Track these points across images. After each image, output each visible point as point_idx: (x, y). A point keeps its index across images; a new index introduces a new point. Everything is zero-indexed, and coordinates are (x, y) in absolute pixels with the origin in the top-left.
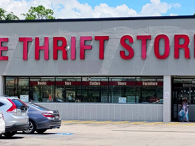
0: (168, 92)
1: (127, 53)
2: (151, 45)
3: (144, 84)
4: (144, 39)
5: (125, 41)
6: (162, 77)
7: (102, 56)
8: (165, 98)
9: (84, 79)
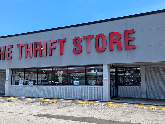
0: (106, 77)
1: (77, 50)
2: (93, 42)
3: (91, 71)
4: (88, 38)
5: (76, 41)
6: (102, 65)
7: (62, 53)
8: (104, 81)
9: (54, 69)
